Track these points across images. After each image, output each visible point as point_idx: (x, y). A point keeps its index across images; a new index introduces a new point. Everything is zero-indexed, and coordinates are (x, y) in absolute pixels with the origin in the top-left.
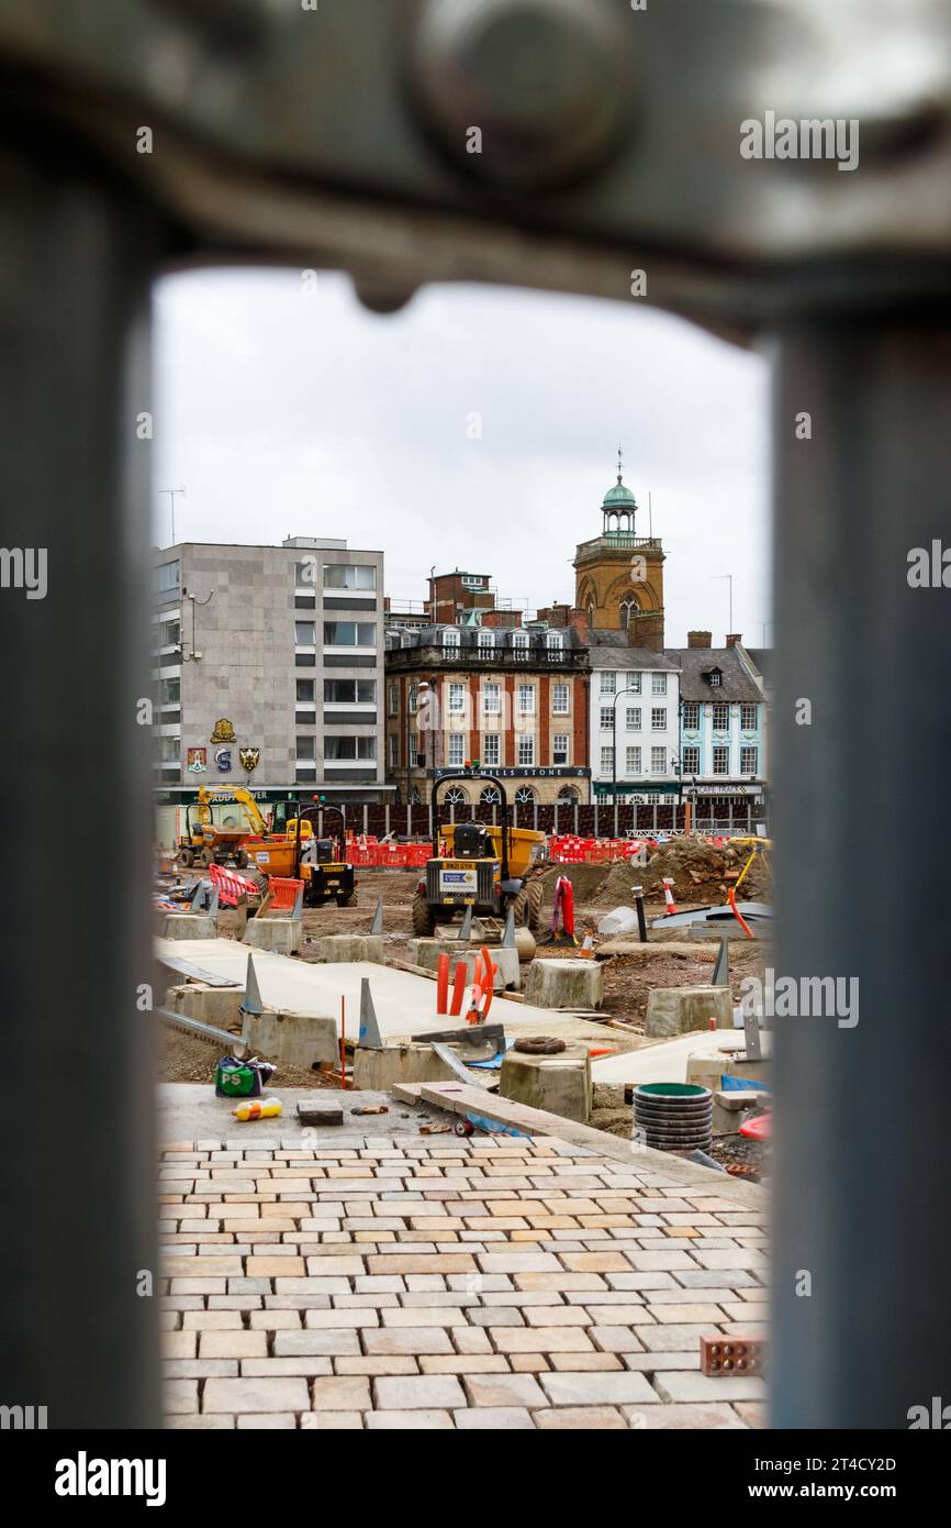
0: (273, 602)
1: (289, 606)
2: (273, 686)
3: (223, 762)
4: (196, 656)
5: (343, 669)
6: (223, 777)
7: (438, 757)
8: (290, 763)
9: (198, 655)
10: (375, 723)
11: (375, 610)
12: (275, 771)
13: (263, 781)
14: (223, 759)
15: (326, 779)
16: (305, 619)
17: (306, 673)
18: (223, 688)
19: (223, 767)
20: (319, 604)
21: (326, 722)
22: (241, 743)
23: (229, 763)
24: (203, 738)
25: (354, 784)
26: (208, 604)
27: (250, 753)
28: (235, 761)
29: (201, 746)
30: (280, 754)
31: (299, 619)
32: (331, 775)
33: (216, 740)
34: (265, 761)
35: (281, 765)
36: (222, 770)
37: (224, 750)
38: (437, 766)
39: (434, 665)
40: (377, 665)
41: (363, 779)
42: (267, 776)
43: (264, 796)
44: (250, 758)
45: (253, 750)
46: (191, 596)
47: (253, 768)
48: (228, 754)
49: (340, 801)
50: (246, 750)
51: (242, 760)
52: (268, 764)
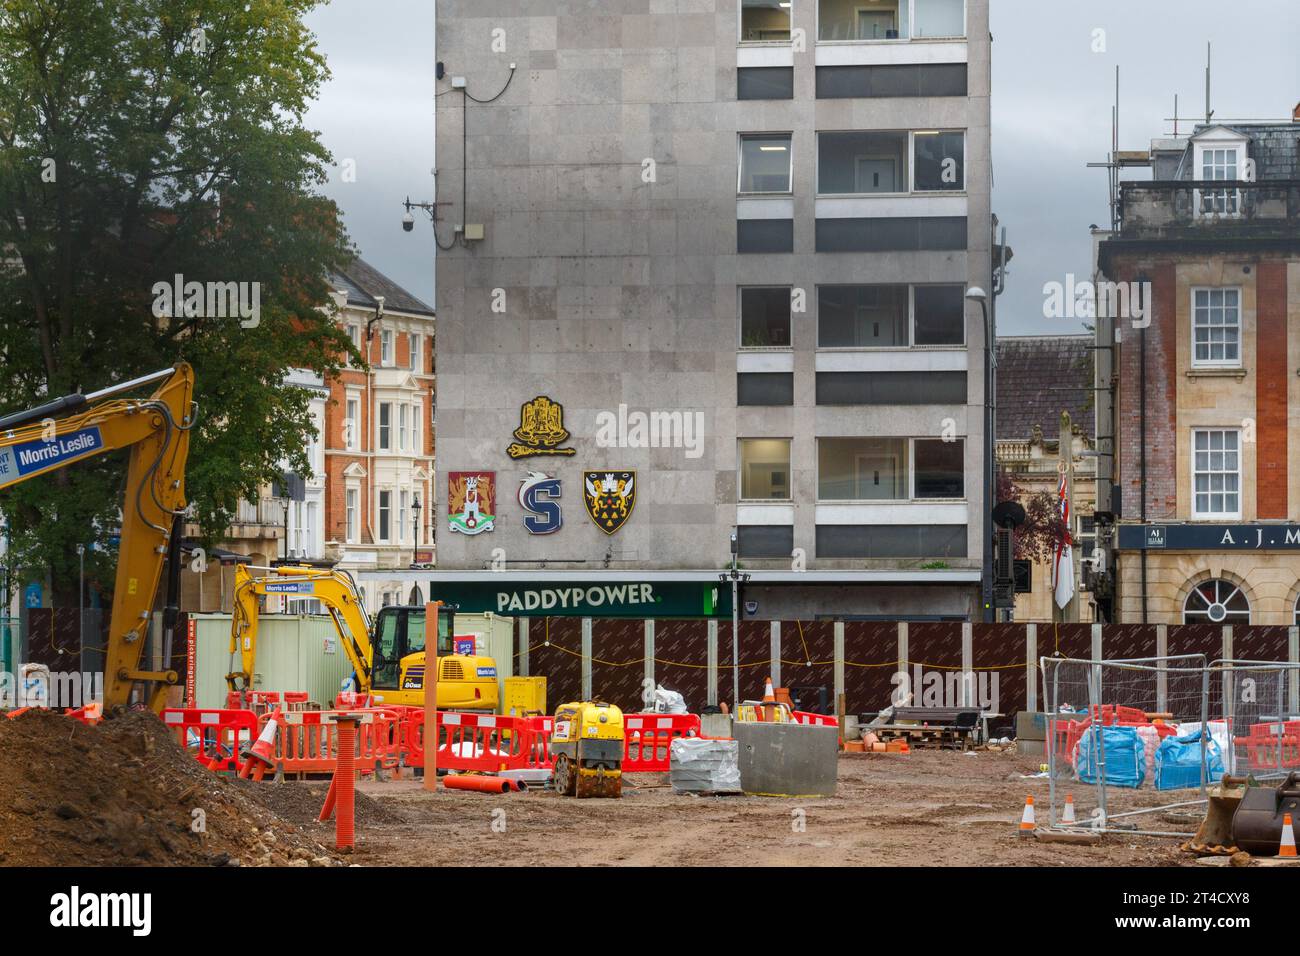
0: (675, 87)
1: (721, 96)
2: (674, 307)
3: (540, 508)
4: (469, 235)
5: (869, 256)
6: (541, 547)
7: (1157, 490)
8: (722, 509)
9: (474, 232)
10: (962, 400)
11: (964, 93)
12: (678, 530)
13: (646, 557)
14: (542, 498)
15: (821, 552)
16: (762, 126)
17: (765, 270)
18: (542, 317)
19: (542, 519)
20: (805, 84)
21: (821, 400)
22: (587, 459)
23: (554, 511)
24: (488, 444)
25: (902, 567)
26: (502, 101)
27: (609, 484)
28: (571, 507)
29: (485, 467)
30: (699, 488)
31: (751, 126)
32: (833, 541)
33: (521, 451)
34: (653, 504)
35: (694, 514)
36: (535, 528)
37: (540, 478)
38: (1153, 519)
39: (1144, 236)
40: (971, 242)
41: (925, 555)
42: (657, 544)
43: (647, 595)
44: (610, 497)
45: (618, 476)
46: (459, 82)
47: (618, 522)
48: (553, 486)
49: (892, 611)
50: (601, 476)
51: (589, 502)
52: (659, 513)
